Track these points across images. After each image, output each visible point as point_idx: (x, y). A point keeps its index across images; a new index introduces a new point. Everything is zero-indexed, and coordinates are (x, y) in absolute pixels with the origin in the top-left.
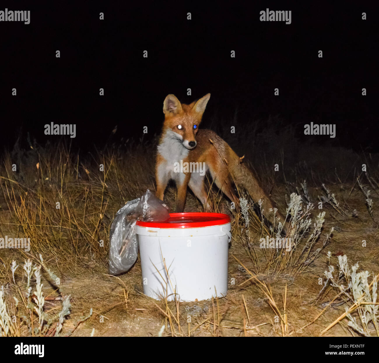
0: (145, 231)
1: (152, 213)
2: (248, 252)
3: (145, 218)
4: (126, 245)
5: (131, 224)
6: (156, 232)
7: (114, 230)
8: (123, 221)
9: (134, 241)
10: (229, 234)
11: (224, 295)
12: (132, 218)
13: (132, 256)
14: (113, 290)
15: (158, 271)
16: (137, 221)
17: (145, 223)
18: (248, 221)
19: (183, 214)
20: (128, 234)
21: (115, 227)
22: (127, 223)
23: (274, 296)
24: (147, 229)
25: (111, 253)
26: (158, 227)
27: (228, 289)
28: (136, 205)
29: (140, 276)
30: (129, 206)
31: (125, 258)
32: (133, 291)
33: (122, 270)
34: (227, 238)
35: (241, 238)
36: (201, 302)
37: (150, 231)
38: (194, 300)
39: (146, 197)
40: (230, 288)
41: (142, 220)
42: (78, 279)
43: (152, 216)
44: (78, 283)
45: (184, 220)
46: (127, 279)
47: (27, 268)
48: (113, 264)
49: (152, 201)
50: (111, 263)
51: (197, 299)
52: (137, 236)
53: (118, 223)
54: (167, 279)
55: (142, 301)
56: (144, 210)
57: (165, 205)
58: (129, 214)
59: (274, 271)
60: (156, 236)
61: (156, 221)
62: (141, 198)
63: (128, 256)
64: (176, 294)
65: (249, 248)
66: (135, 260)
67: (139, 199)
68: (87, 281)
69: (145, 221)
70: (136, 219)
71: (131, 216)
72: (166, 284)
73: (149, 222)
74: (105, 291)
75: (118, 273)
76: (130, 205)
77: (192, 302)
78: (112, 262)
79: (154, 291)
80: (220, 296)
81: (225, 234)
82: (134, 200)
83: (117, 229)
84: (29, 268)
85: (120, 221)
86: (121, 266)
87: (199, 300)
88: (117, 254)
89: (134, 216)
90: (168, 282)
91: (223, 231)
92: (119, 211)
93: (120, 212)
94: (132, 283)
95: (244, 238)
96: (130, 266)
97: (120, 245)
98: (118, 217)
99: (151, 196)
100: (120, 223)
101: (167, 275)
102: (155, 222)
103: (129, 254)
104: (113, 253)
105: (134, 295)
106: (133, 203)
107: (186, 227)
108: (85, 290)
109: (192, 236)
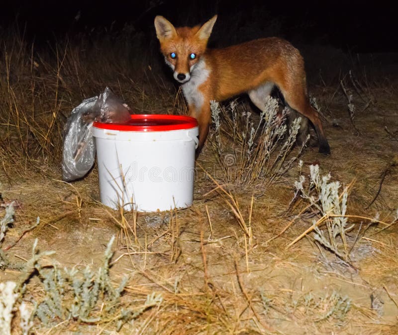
0: (103, 134)
1: (111, 113)
2: (218, 159)
3: (104, 119)
4: (81, 148)
5: (88, 125)
6: (115, 135)
7: (68, 131)
8: (78, 121)
9: (91, 144)
10: (197, 140)
11: (189, 206)
12: (89, 118)
13: (88, 161)
14: (66, 197)
15: (114, 179)
16: (95, 122)
17: (102, 124)
18: (218, 125)
19: (146, 116)
20: (83, 136)
21: (69, 127)
22: (83, 124)
23: (242, 207)
24: (105, 131)
25: (65, 157)
26: (117, 130)
27: (194, 199)
28: (92, 104)
29: (97, 183)
30: (85, 105)
31: (80, 163)
32: (88, 199)
33: (76, 176)
34: (194, 143)
35: (212, 145)
36: (163, 213)
37: (109, 134)
38: (155, 210)
39: (105, 95)
40: (195, 198)
41: (100, 121)
42: (28, 184)
43: (111, 118)
44: (27, 189)
45: (147, 122)
46: (83, 186)
48: (67, 169)
49: (111, 100)
50: (64, 167)
51: (158, 210)
52: (94, 139)
53: (73, 124)
55: (97, 210)
56: (102, 110)
57: (126, 105)
58: (86, 114)
59: (245, 180)
60: (115, 139)
61: (115, 122)
62: (99, 96)
63: (84, 161)
64: (132, 203)
65: (219, 155)
66: (92, 164)
67: (97, 97)
68: (38, 187)
69: (103, 123)
70: (93, 119)
71: (87, 116)
72: (123, 192)
73: (108, 123)
74: (58, 198)
75: (72, 179)
76: (86, 104)
77: (154, 213)
78: (66, 166)
79: (112, 200)
80: (185, 207)
81: (191, 139)
82: (91, 99)
83: (71, 130)
85: (75, 121)
86: (76, 171)
87: (161, 211)
88: (71, 158)
89: (91, 116)
91: (189, 135)
92: (74, 109)
93: (75, 111)
94: (89, 190)
95: (214, 143)
96: (86, 172)
97: (74, 148)
98: (74, 116)
99: (110, 94)
100: (75, 123)
102: (115, 124)
103: (84, 158)
104: (67, 157)
105: (89, 204)
106: (90, 101)
107: (148, 131)
108: (36, 197)
109: (154, 141)
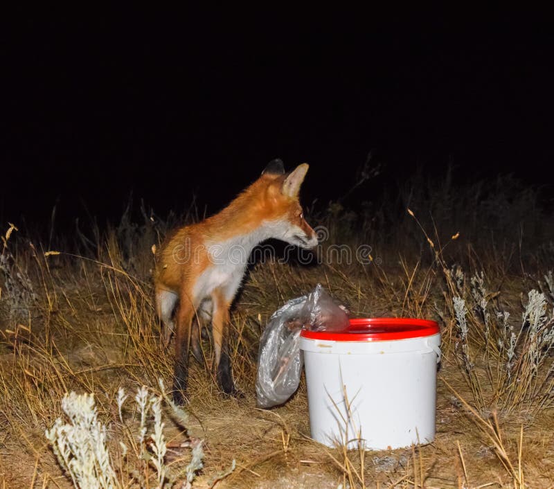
0: (314, 346)
1: (324, 319)
2: (466, 377)
3: (314, 327)
4: (285, 365)
5: (294, 334)
6: (330, 347)
7: (266, 341)
8: (279, 329)
9: (297, 360)
10: (438, 351)
11: (431, 441)
12: (295, 326)
13: (292, 382)
14: (266, 432)
15: (335, 405)
16: (302, 331)
17: (314, 333)
18: (465, 330)
19: (369, 320)
20: (288, 349)
21: (267, 337)
22: (287, 333)
23: (504, 442)
24: (317, 342)
25: (260, 376)
26: (334, 340)
27: (436, 432)
28: (300, 307)
29: (306, 411)
30: (290, 308)
31: (281, 384)
32: (295, 435)
33: (274, 402)
34: (435, 356)
35: (455, 356)
36: (396, 451)
37: (321, 346)
38: (385, 448)
39: (316, 295)
40: (439, 431)
41: (310, 330)
42: (215, 416)
43: (324, 324)
44: (214, 422)
45: (371, 328)
46: (286, 416)
47: (141, 400)
48: (262, 392)
49: (325, 302)
50: (258, 390)
51: (389, 447)
52: (302, 352)
53: (273, 332)
54: (349, 417)
55: (308, 449)
56: (313, 315)
57: (343, 308)
58: (291, 320)
59: (505, 405)
60: (330, 352)
61: (330, 330)
62: (308, 296)
63: (287, 382)
64: (360, 440)
65: (467, 372)
66: (296, 388)
67: (305, 297)
68: (228, 419)
69: (313, 331)
70: (301, 326)
71: (292, 323)
72: (346, 424)
73: (320, 332)
74: (255, 433)
75: (269, 406)
76: (291, 306)
77: (383, 451)
78: (261, 388)
79: (326, 435)
80: (425, 442)
81: (431, 351)
82: (298, 299)
83: (270, 341)
84: (143, 400)
85: (276, 329)
86: (274, 395)
87: (393, 449)
88: (268, 377)
89: (298, 322)
90: (349, 421)
91: (428, 345)
92: (275, 313)
93: (276, 315)
94: (295, 422)
95: (459, 356)
96: (287, 397)
97: (273, 364)
98: (274, 322)
99: (324, 294)
100: (276, 331)
101: (348, 410)
102: (328, 332)
103: (287, 380)
104: (262, 376)
105: (297, 440)
106: (297, 303)
107: (374, 340)
108: (225, 433)
109: (383, 353)
